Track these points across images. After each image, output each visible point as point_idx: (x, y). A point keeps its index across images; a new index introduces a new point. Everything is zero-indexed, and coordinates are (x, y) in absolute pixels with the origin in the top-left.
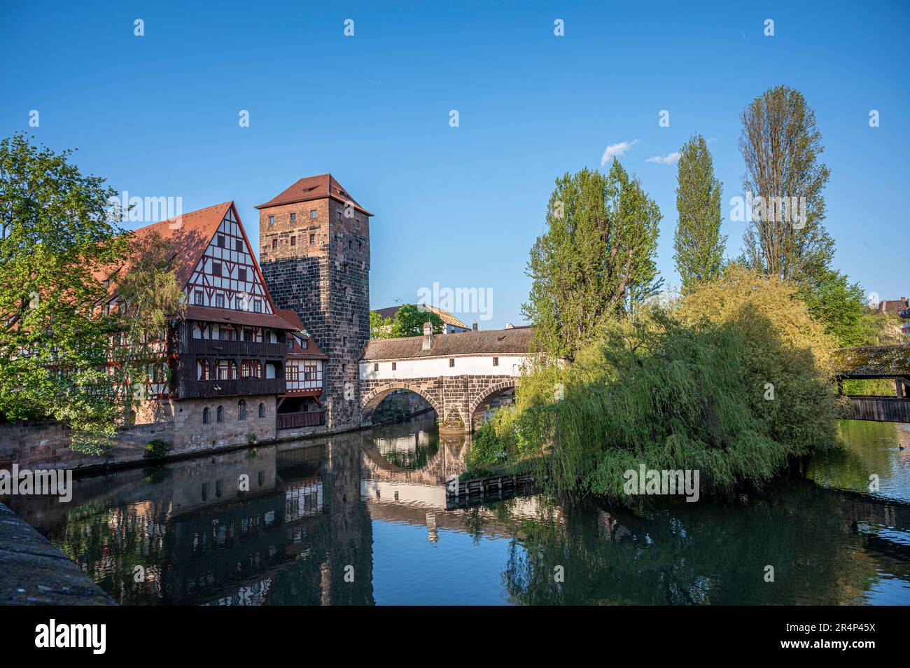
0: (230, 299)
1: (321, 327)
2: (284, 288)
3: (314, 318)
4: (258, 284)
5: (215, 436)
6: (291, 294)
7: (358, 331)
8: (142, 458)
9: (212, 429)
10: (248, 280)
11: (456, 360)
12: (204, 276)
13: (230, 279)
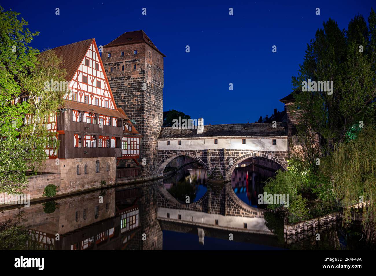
0: (92, 99)
1: (139, 118)
2: (116, 95)
3: (135, 113)
4: (107, 91)
5: (83, 182)
6: (120, 99)
7: (157, 122)
8: (42, 197)
9: (82, 178)
10: (101, 88)
11: (219, 140)
12: (78, 83)
13: (92, 86)
